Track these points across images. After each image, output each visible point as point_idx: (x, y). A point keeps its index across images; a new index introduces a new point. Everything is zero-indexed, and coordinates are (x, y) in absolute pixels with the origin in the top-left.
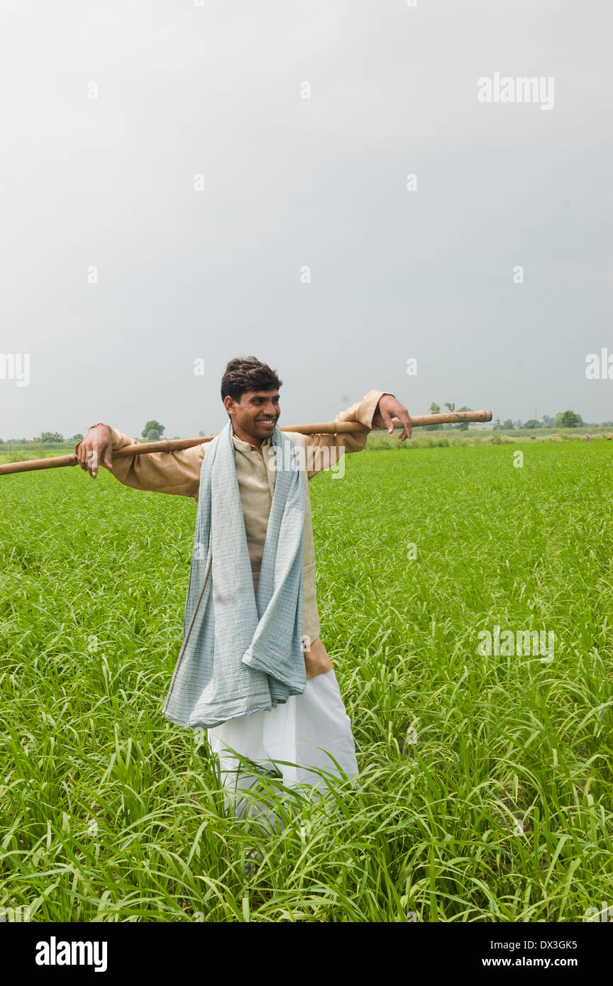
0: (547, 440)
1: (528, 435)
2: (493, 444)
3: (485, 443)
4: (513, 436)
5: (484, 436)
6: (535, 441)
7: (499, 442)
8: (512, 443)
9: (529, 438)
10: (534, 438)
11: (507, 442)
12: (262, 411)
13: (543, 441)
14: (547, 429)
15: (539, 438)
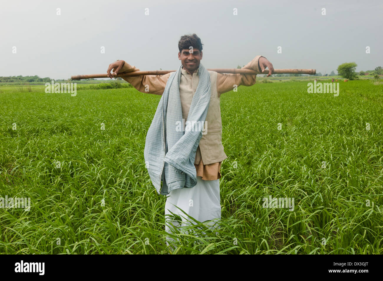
0: (286, 82)
1: (278, 80)
2: (264, 83)
3: (260, 82)
4: (272, 80)
5: (260, 80)
6: (281, 82)
7: (266, 82)
8: (272, 82)
9: (279, 81)
10: (281, 81)
11: (269, 82)
12: (187, 58)
13: (285, 82)
14: (286, 77)
15: (283, 81)
